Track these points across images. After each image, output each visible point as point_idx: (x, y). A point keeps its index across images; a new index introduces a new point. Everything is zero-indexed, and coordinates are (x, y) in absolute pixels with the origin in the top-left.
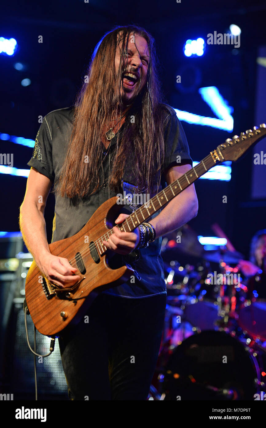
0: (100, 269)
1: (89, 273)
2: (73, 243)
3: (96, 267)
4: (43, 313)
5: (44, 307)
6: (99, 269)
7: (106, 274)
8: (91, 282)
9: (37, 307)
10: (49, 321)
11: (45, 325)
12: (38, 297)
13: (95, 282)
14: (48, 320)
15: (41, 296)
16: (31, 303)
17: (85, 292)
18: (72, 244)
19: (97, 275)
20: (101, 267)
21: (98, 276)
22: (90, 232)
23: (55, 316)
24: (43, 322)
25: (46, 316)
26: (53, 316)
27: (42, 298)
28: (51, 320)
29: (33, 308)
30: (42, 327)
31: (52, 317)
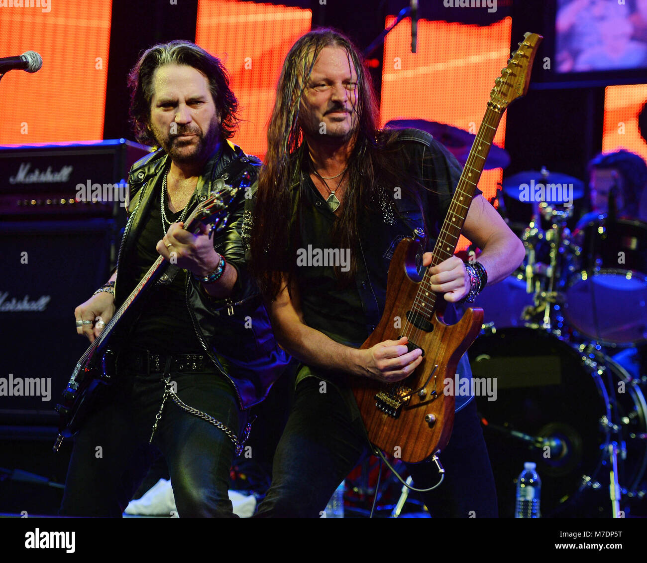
0: (439, 334)
1: (429, 350)
2: (384, 331)
3: (433, 336)
4: (401, 438)
5: (398, 430)
6: (437, 336)
7: (451, 335)
8: (439, 357)
9: (389, 437)
10: (416, 442)
11: (413, 450)
12: (382, 426)
13: (443, 354)
14: (414, 441)
15: (385, 422)
16: (378, 439)
17: (439, 373)
18: (383, 333)
19: (440, 344)
20: (440, 332)
21: (442, 344)
22: (397, 304)
23: (420, 429)
24: (409, 448)
25: (408, 438)
26: (417, 431)
27: (389, 422)
28: (417, 439)
29: (385, 442)
30: (411, 455)
31: (417, 433)
